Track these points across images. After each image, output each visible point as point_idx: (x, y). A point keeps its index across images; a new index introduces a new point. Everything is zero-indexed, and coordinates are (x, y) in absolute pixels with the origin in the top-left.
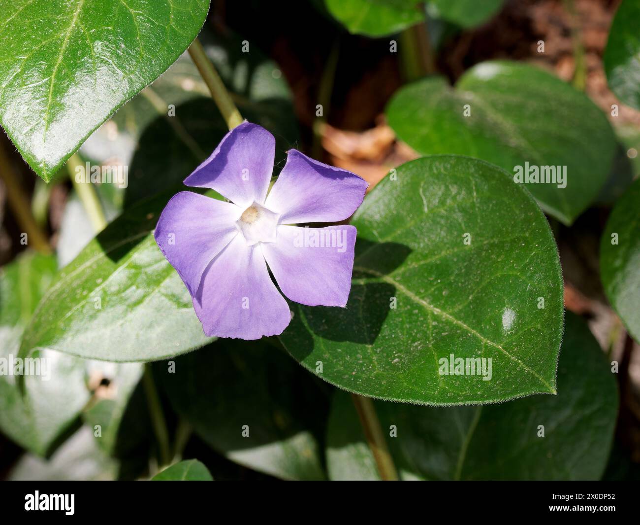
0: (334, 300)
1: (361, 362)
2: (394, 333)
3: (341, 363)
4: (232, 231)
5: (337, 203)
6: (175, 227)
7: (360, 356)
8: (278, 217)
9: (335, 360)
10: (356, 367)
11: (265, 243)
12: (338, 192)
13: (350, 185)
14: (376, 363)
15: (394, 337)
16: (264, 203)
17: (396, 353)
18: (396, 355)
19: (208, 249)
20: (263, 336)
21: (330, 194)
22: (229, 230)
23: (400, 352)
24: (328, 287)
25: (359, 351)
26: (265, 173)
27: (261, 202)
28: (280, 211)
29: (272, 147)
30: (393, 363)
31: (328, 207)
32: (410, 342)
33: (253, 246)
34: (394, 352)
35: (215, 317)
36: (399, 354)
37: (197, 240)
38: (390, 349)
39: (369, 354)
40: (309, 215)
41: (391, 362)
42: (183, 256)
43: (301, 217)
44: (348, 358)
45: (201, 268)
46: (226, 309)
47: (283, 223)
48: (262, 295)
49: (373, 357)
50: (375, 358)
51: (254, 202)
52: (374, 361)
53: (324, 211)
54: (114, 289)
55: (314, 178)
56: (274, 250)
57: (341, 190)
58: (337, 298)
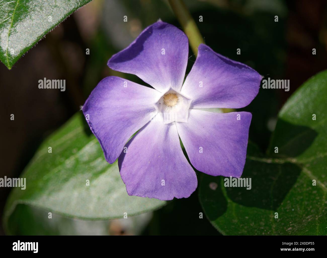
0: (232, 172)
1: (262, 228)
2: (293, 208)
3: (246, 227)
4: (151, 112)
5: (239, 93)
6: (104, 104)
7: (262, 223)
8: (190, 102)
9: (241, 225)
10: (258, 232)
11: (179, 123)
12: (239, 84)
13: (248, 79)
14: (274, 230)
15: (294, 211)
16: (180, 91)
17: (292, 223)
18: (291, 225)
19: (131, 125)
20: (175, 198)
21: (233, 86)
22: (150, 110)
23: (295, 222)
24: (228, 162)
25: (263, 220)
26: (181, 66)
27: (177, 90)
28: (192, 97)
29: (186, 44)
30: (287, 230)
31: (232, 96)
32: (304, 215)
33: (170, 124)
34: (291, 223)
35: (136, 181)
36: (294, 224)
37: (122, 116)
38: (287, 220)
39: (270, 223)
40: (217, 102)
41: (286, 230)
42: (109, 128)
43: (209, 104)
44: (252, 224)
45: (124, 140)
46: (145, 174)
47: (195, 107)
48: (175, 165)
49: (273, 225)
50: (274, 226)
51: (171, 89)
52: (272, 228)
53: (229, 100)
54: (86, 158)
55: (220, 71)
56: (186, 129)
57: (241, 83)
58: (235, 171)
